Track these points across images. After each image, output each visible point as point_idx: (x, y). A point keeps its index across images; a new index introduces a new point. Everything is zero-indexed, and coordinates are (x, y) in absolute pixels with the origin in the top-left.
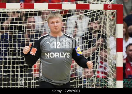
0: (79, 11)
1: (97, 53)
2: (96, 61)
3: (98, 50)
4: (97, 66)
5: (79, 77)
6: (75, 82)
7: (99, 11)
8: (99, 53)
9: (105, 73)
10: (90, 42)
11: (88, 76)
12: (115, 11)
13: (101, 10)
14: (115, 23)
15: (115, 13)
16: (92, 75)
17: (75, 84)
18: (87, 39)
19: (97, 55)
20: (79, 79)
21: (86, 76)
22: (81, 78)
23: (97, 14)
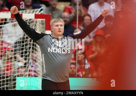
0: (14, 20)
1: (29, 55)
2: (28, 62)
3: (30, 53)
4: (28, 66)
5: (13, 75)
6: (10, 79)
7: (30, 20)
8: (30, 55)
9: (35, 72)
10: (23, 46)
11: (21, 74)
12: (44, 19)
13: (32, 19)
14: (44, 30)
15: (44, 22)
16: (24, 74)
17: (10, 81)
18: (20, 43)
19: (28, 56)
20: (14, 77)
21: (19, 74)
22: (15, 77)
23: (29, 22)
